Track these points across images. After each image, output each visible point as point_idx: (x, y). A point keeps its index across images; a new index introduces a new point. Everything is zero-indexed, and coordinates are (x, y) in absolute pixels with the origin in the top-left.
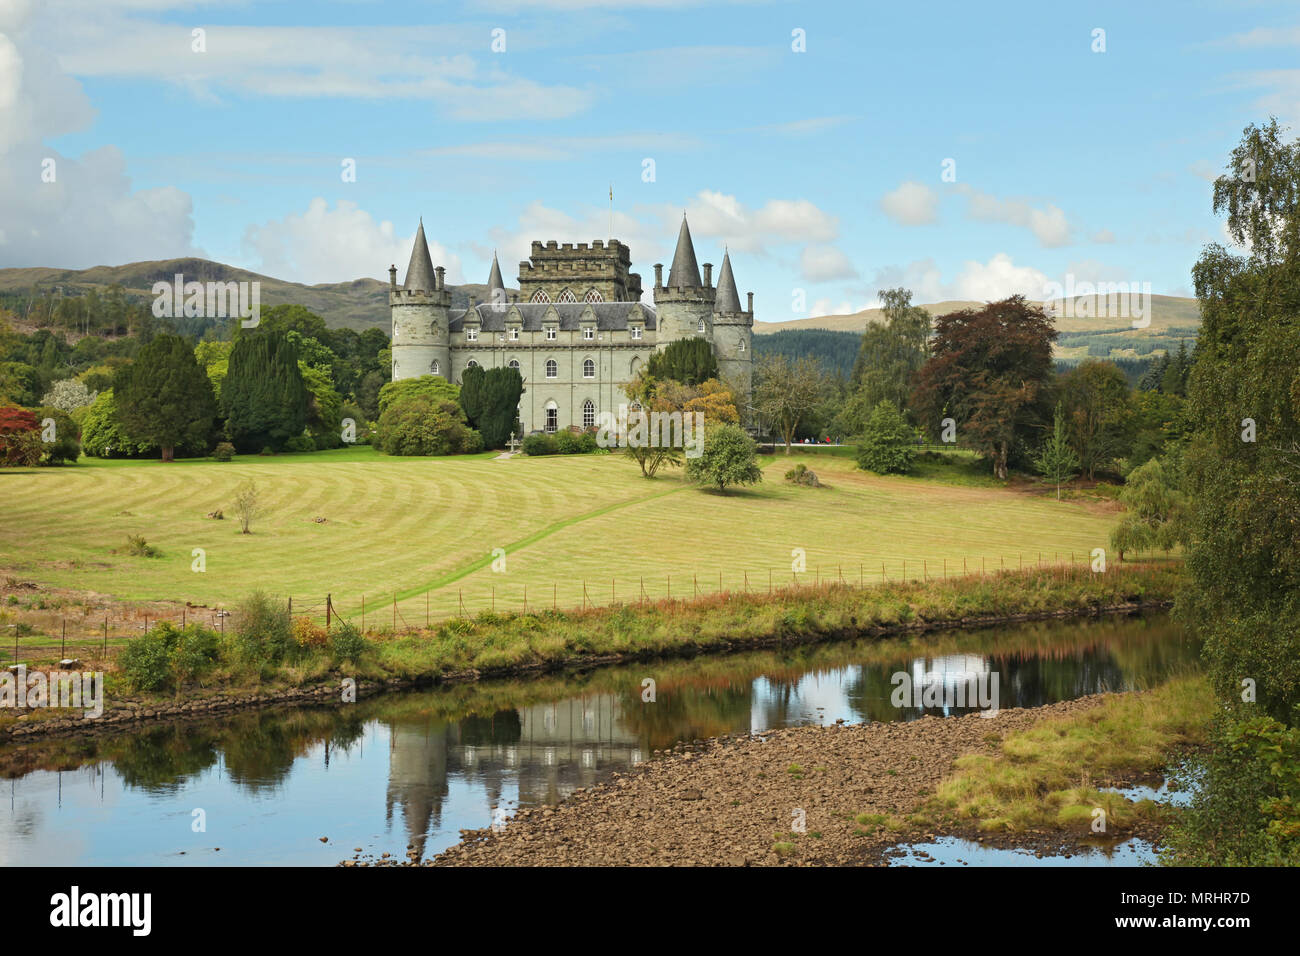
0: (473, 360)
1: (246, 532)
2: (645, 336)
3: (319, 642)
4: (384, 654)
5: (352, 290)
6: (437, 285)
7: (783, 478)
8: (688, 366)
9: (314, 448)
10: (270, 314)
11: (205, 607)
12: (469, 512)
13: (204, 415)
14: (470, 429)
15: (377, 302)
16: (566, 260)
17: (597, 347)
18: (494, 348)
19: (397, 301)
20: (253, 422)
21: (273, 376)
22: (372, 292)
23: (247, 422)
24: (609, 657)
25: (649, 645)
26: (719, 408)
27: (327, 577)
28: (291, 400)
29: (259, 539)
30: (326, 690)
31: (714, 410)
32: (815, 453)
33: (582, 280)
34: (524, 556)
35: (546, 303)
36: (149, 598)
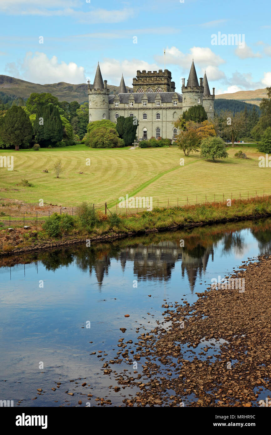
0: (117, 113)
1: (58, 177)
2: (179, 105)
3: (105, 219)
4: (126, 223)
5: (57, 86)
6: (105, 87)
7: (234, 155)
8: (197, 116)
9: (65, 145)
10: (39, 96)
11: (56, 205)
12: (130, 169)
13: (29, 134)
14: (120, 139)
15: (66, 90)
16: (149, 77)
17: (161, 108)
18: (125, 109)
19: (91, 93)
20: (45, 137)
21: (52, 120)
22: (64, 87)
23: (43, 136)
24: (199, 224)
25: (212, 219)
26: (209, 131)
27: (91, 194)
28: (58, 129)
29: (63, 180)
30: (109, 236)
31: (207, 131)
32: (242, 146)
33: (155, 84)
34: (154, 185)
35: (142, 93)
36: (36, 202)
